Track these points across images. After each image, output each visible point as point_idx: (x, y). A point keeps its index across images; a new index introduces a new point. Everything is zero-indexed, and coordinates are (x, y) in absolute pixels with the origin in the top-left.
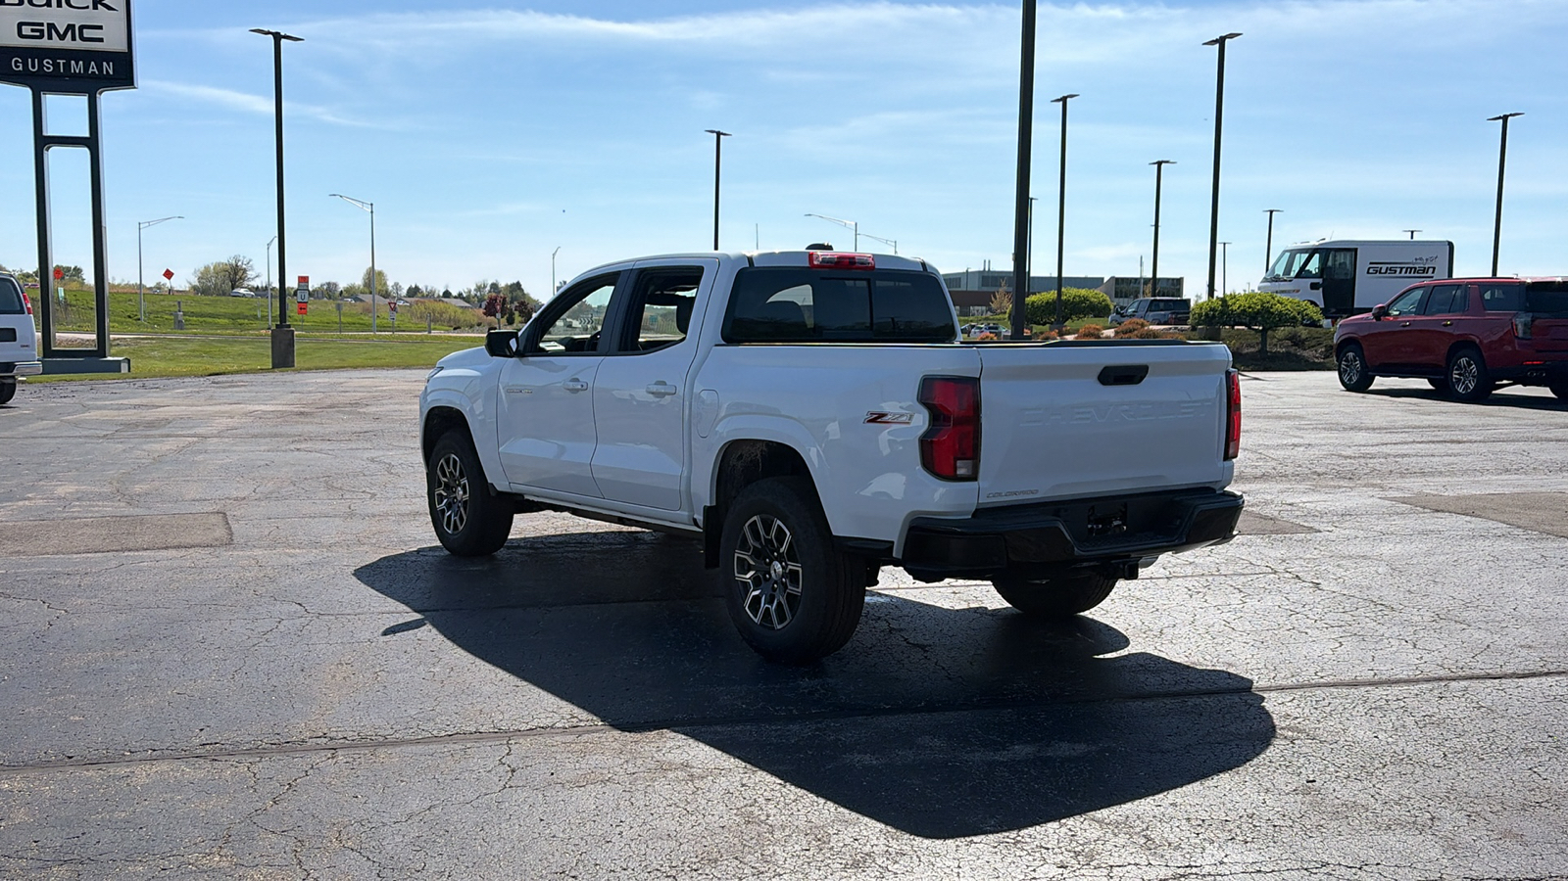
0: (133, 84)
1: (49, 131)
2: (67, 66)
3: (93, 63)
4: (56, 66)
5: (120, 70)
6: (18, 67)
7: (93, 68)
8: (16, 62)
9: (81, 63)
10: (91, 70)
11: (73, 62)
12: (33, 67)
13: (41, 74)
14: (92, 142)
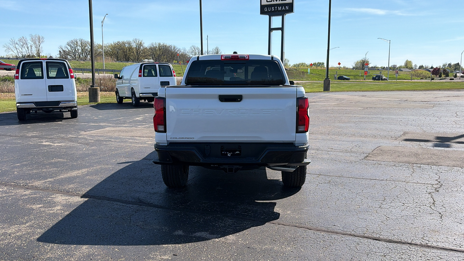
0: (293, 11)
1: (272, 27)
2: (277, 8)
3: (283, 7)
4: (275, 8)
5: (290, 8)
6: (266, 10)
7: (283, 8)
8: (266, 9)
9: (281, 7)
10: (283, 9)
11: (279, 7)
12: (269, 10)
13: (271, 11)
14: (282, 29)
